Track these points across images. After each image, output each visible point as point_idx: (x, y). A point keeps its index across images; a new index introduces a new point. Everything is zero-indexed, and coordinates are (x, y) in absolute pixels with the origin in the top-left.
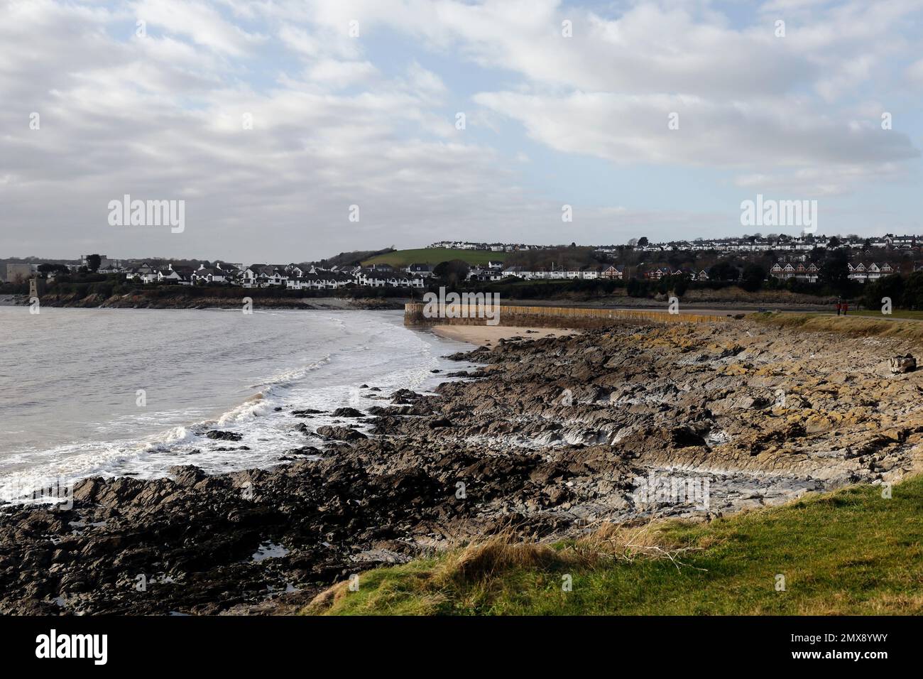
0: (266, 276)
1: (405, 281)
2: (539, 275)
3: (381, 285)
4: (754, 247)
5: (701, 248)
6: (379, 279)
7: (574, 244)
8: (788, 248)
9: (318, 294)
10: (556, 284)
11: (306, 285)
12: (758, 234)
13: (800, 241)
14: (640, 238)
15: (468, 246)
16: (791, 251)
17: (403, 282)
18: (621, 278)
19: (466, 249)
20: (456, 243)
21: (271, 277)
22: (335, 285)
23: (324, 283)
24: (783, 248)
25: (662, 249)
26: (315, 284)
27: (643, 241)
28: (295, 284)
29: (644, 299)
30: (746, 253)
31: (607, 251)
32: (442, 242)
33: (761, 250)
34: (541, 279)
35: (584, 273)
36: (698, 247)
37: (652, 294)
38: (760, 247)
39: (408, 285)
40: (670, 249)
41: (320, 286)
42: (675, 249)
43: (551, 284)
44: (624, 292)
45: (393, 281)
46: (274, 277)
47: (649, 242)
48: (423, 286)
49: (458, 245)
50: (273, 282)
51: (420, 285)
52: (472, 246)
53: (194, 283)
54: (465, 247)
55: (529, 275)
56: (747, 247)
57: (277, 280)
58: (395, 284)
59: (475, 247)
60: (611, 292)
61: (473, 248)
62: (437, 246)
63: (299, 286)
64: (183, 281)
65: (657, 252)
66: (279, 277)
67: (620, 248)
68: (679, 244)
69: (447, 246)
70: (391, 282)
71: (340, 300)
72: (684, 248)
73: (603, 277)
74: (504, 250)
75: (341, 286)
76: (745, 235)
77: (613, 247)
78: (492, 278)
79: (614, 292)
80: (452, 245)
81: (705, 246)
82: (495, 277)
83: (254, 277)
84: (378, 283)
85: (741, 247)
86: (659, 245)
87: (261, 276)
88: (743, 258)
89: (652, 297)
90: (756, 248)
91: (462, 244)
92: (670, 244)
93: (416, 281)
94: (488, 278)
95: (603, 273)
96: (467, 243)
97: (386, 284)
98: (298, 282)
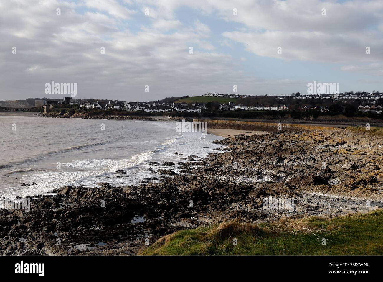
0: (135, 107)
1: (193, 110)
2: (253, 108)
3: (183, 111)
4: (350, 97)
5: (325, 97)
7: (266, 95)
9: (156, 114)
10: (259, 112)
11: (152, 110)
12: (352, 91)
13: (373, 95)
14: (296, 93)
15: (220, 95)
16: (368, 99)
17: (192, 110)
18: (288, 110)
19: (219, 97)
20: (215, 94)
21: (137, 107)
22: (164, 111)
23: (159, 110)
24: (364, 98)
25: (307, 98)
26: (156, 110)
27: (298, 94)
28: (147, 110)
29: (299, 119)
30: (346, 100)
31: (282, 98)
32: (209, 94)
33: (354, 99)
34: (252, 110)
35: (271, 108)
36: (324, 97)
37: (303, 117)
38: (353, 97)
39: (195, 111)
40: (310, 98)
41: (157, 111)
42: (313, 98)
43: (257, 112)
44: (290, 116)
45: (188, 110)
46: (138, 107)
47: (301, 95)
48: (201, 112)
49: (216, 95)
50: (138, 109)
51: (199, 111)
52: (221, 95)
53: (107, 109)
54: (218, 96)
55: (247, 108)
56: (347, 97)
57: (140, 109)
58: (189, 111)
59: (223, 96)
60: (283, 116)
61: (222, 96)
62: (207, 95)
63: (149, 111)
64: (102, 108)
65: (305, 99)
66: (141, 107)
67: (287, 97)
68: (315, 95)
69: (211, 95)
70: (187, 110)
71: (166, 117)
72: (317, 98)
73: (280, 109)
74: (236, 97)
75: (166, 111)
76: (346, 92)
77: (284, 97)
78: (231, 109)
79: (285, 116)
80: (213, 95)
81: (327, 97)
82: (232, 109)
83: (131, 107)
84: (181, 110)
85: (344, 97)
86: (305, 96)
87: (133, 107)
88: (345, 102)
89: (302, 119)
90: (351, 98)
91: (217, 95)
92: (310, 96)
93: (198, 110)
94: (229, 109)
96: (219, 94)
97: (185, 111)
98: (149, 109)
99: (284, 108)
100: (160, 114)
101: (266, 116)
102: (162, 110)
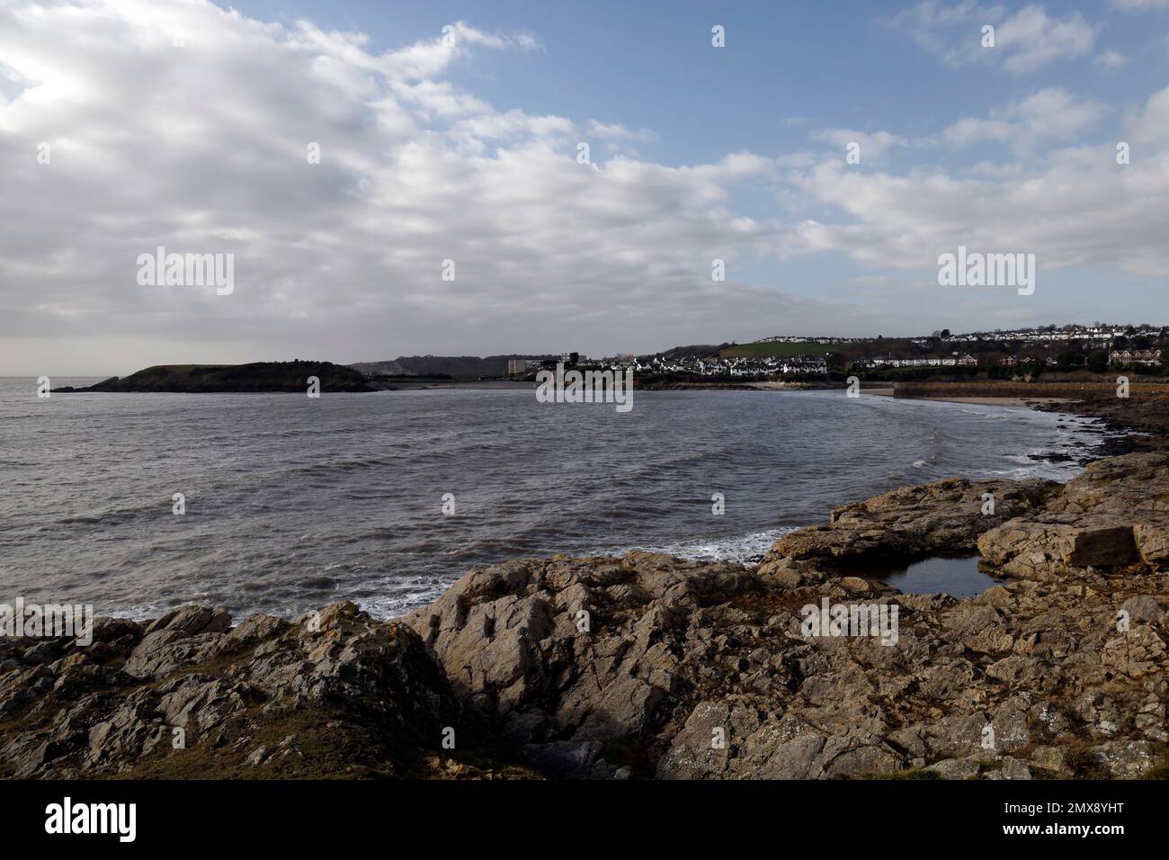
0: (713, 367)
2: (907, 363)
3: (797, 371)
4: (1053, 337)
6: (796, 367)
7: (880, 336)
8: (1086, 337)
9: (756, 379)
11: (745, 372)
12: (1053, 325)
13: (1096, 331)
14: (941, 331)
16: (1089, 339)
17: (813, 370)
18: (976, 364)
19: (799, 343)
22: (766, 372)
23: (758, 371)
24: (1081, 336)
25: (968, 339)
26: (752, 372)
27: (946, 333)
28: (737, 371)
30: (1047, 342)
31: (918, 342)
33: (1060, 339)
34: (906, 366)
35: (943, 360)
38: (1059, 336)
39: (816, 371)
40: (975, 339)
41: (755, 373)
42: (980, 339)
44: (986, 375)
46: (718, 367)
47: (951, 333)
48: (825, 372)
49: (792, 339)
50: (718, 371)
52: (802, 340)
53: (663, 372)
54: (797, 340)
55: (897, 363)
56: (1047, 337)
57: (720, 369)
58: (807, 371)
59: (806, 340)
61: (804, 342)
62: (770, 340)
63: (740, 373)
64: (654, 370)
65: (964, 342)
67: (929, 339)
68: (985, 334)
69: (781, 340)
70: (804, 369)
71: (775, 383)
72: (988, 339)
73: (960, 363)
74: (831, 343)
75: (771, 373)
76: (1041, 326)
78: (868, 366)
80: (785, 339)
82: (871, 365)
83: (704, 367)
84: (795, 370)
85: (1042, 337)
86: (964, 336)
88: (1046, 346)
89: (1010, 379)
90: (1056, 337)
91: (795, 338)
92: (974, 335)
93: (821, 369)
94: (865, 365)
96: (798, 338)
97: (801, 371)
98: (740, 370)
99: (969, 360)
100: (762, 378)
101: (943, 377)
102: (763, 371)
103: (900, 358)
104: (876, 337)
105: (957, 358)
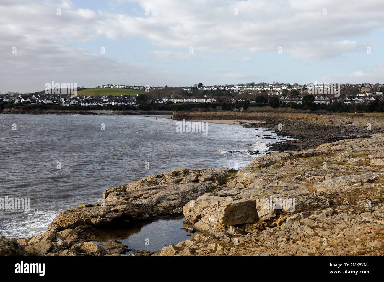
0: (69, 101)
2: (180, 101)
3: (120, 105)
4: (254, 88)
5: (230, 88)
6: (119, 102)
8: (269, 89)
9: (96, 108)
10: (192, 105)
11: (89, 104)
12: (254, 82)
13: (273, 86)
14: (198, 84)
15: (122, 87)
16: (271, 90)
17: (128, 104)
18: (216, 102)
19: (121, 88)
20: (116, 85)
21: (71, 101)
22: (102, 105)
23: (97, 104)
24: (267, 89)
25: (212, 89)
26: (93, 104)
27: (200, 85)
28: (85, 104)
29: (229, 111)
30: (251, 91)
32: (108, 85)
34: (180, 103)
35: (199, 100)
36: (228, 88)
38: (256, 88)
39: (131, 105)
40: (215, 89)
41: (95, 105)
42: (218, 89)
43: (190, 105)
44: (220, 108)
46: (73, 101)
47: (203, 86)
50: (73, 103)
51: (135, 105)
52: (124, 87)
53: (38, 103)
54: (121, 87)
55: (175, 101)
56: (251, 88)
57: (74, 102)
59: (125, 87)
60: (215, 108)
61: (124, 88)
62: (105, 86)
63: (86, 105)
64: (32, 102)
65: (210, 90)
66: (75, 101)
68: (220, 86)
69: (112, 87)
70: (124, 103)
71: (107, 111)
72: (222, 89)
73: (208, 102)
74: (139, 89)
75: (105, 105)
76: (247, 83)
78: (159, 102)
79: (216, 108)
80: (114, 86)
81: (232, 88)
82: (161, 102)
83: (64, 101)
84: (119, 104)
85: (248, 88)
86: (210, 87)
87: (67, 101)
88: (250, 93)
89: (232, 110)
90: (255, 89)
91: (119, 86)
92: (215, 87)
93: (134, 103)
95: (208, 100)
96: (121, 86)
97: (122, 104)
98: (86, 103)
99: (212, 100)
100: (99, 108)
101: (199, 109)
102: (100, 104)
103: (177, 98)
104: (164, 86)
105: (206, 99)
